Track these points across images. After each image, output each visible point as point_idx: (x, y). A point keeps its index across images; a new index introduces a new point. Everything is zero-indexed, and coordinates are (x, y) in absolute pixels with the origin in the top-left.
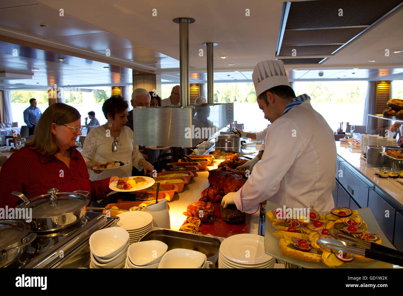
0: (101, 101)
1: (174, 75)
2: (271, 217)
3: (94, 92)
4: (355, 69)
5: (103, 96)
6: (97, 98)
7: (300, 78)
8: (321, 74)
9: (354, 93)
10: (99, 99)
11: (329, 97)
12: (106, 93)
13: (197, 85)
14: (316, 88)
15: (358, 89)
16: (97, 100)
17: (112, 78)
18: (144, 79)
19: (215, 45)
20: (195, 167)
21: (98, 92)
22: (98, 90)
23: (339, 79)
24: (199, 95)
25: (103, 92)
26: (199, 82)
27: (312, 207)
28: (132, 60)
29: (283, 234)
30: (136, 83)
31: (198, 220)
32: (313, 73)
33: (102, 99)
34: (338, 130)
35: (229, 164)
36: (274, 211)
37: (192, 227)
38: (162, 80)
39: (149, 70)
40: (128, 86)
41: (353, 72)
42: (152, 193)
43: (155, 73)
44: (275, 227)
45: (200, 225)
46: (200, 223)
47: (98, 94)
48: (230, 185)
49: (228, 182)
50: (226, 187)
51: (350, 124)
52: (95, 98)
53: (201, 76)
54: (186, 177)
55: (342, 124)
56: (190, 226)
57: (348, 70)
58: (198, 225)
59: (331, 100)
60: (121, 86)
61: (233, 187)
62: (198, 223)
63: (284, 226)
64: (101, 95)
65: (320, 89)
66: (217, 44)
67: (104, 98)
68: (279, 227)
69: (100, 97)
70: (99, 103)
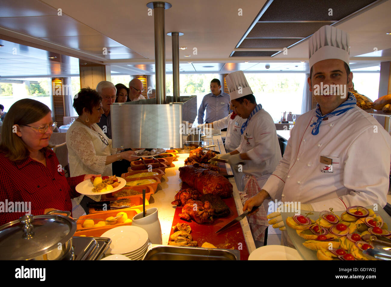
0: (35, 93)
1: (123, 67)
2: (293, 225)
3: (27, 84)
4: (302, 62)
5: (37, 88)
6: (30, 90)
7: (246, 70)
8: (268, 67)
9: (283, 84)
10: (33, 91)
11: (262, 88)
12: (40, 85)
13: (144, 76)
14: (250, 79)
15: (287, 80)
16: (30, 92)
17: (52, 68)
18: (92, 70)
19: (180, 34)
20: (162, 164)
21: (31, 83)
22: (30, 81)
23: (281, 72)
24: (147, 87)
25: (37, 84)
26: (146, 74)
27: (331, 209)
28: (79, 49)
29: (316, 244)
30: (84, 74)
31: (188, 227)
32: (260, 65)
33: (35, 91)
34: (281, 120)
35: (197, 159)
36: (294, 217)
37: (184, 236)
38: (112, 72)
39: (98, 61)
40: (70, 77)
41: (296, 65)
42: (128, 198)
43: (104, 64)
44: (302, 236)
45: (190, 232)
46: (190, 229)
47: (30, 85)
48: (209, 183)
49: (207, 181)
50: (205, 186)
51: (292, 114)
52: (28, 90)
53: (148, 67)
54: (157, 176)
55: (285, 113)
56: (182, 234)
57: (294, 63)
58: (189, 231)
59: (263, 90)
60: (63, 78)
61: (214, 185)
62: (188, 229)
63: (312, 234)
64: (35, 86)
65: (254, 80)
66: (182, 34)
67: (38, 90)
68: (306, 236)
69: (34, 89)
70: (33, 95)
